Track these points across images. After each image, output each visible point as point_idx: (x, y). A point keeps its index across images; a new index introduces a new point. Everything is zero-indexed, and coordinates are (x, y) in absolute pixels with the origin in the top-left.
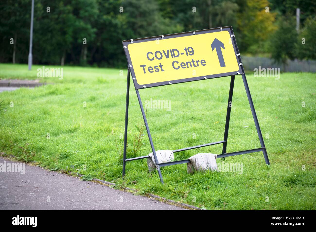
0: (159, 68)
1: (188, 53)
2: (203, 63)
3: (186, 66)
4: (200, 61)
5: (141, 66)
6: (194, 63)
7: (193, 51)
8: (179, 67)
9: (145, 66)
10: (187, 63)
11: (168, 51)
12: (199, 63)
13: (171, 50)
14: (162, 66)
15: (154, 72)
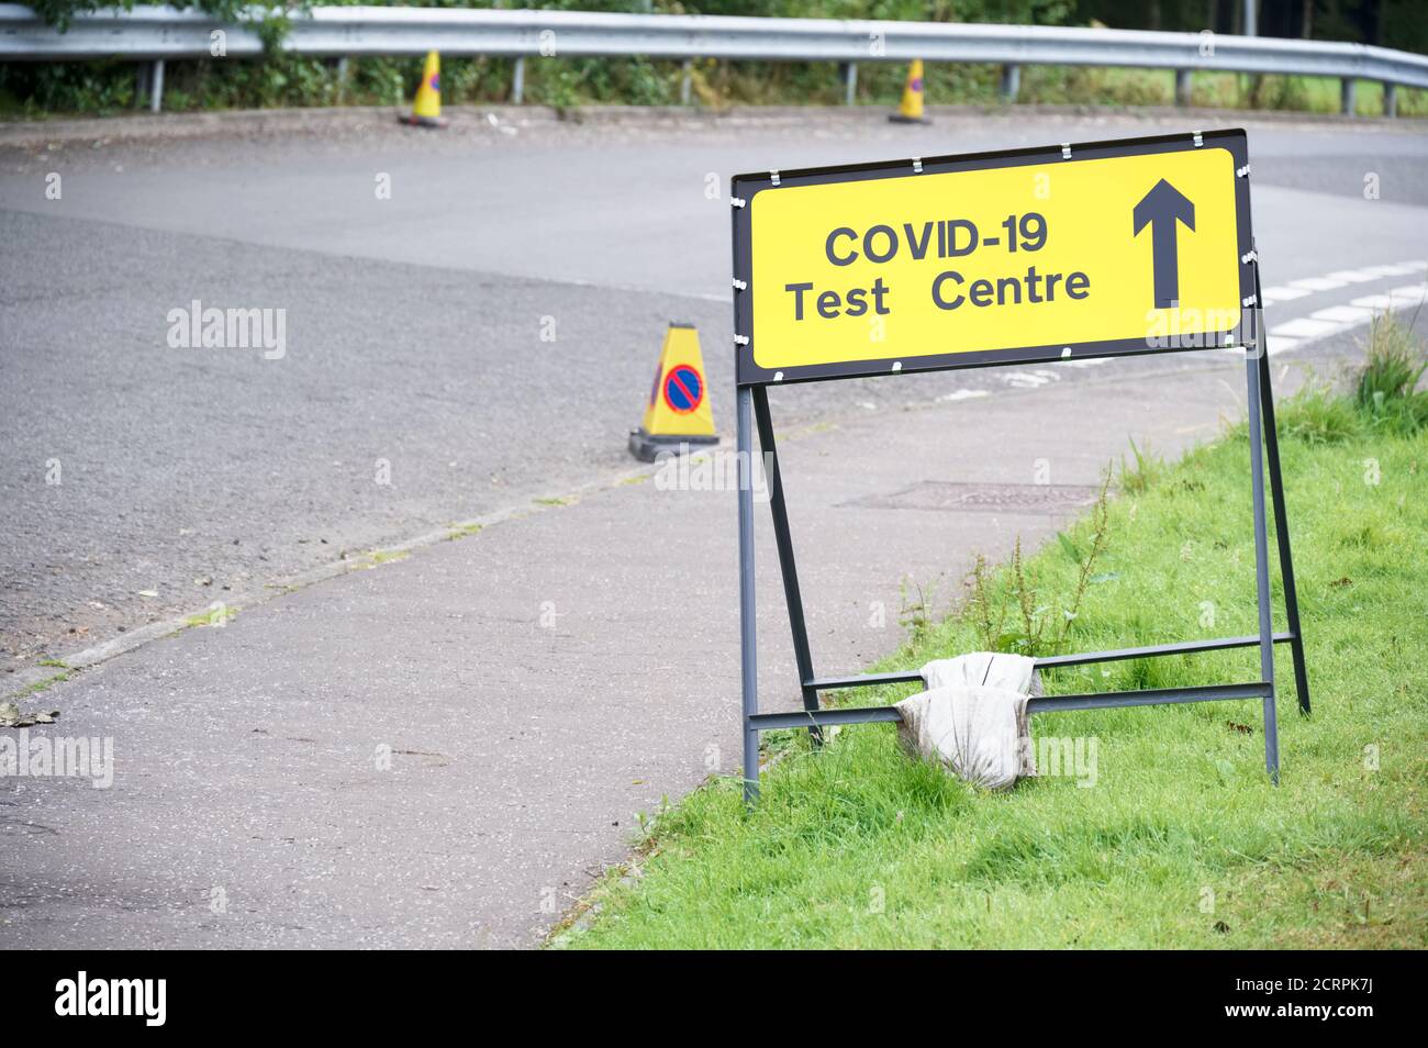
0: (870, 299)
1: (1020, 239)
2: (1078, 285)
3: (994, 298)
4: (1065, 278)
5: (789, 288)
6: (1034, 287)
7: (1042, 233)
8: (960, 300)
9: (809, 286)
10: (1002, 283)
11: (929, 226)
12: (1060, 287)
13: (941, 224)
14: (886, 290)
15: (843, 316)
